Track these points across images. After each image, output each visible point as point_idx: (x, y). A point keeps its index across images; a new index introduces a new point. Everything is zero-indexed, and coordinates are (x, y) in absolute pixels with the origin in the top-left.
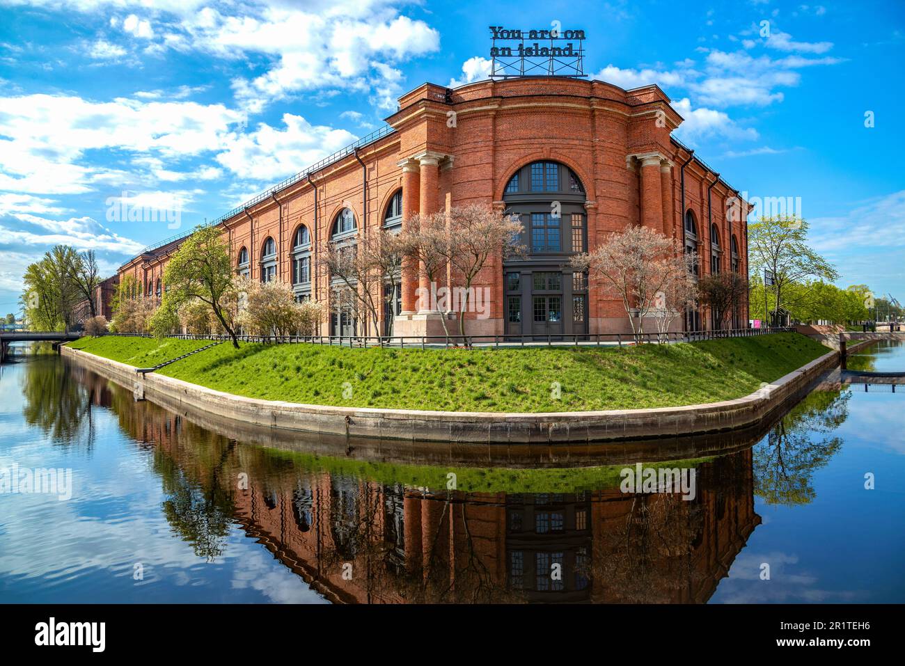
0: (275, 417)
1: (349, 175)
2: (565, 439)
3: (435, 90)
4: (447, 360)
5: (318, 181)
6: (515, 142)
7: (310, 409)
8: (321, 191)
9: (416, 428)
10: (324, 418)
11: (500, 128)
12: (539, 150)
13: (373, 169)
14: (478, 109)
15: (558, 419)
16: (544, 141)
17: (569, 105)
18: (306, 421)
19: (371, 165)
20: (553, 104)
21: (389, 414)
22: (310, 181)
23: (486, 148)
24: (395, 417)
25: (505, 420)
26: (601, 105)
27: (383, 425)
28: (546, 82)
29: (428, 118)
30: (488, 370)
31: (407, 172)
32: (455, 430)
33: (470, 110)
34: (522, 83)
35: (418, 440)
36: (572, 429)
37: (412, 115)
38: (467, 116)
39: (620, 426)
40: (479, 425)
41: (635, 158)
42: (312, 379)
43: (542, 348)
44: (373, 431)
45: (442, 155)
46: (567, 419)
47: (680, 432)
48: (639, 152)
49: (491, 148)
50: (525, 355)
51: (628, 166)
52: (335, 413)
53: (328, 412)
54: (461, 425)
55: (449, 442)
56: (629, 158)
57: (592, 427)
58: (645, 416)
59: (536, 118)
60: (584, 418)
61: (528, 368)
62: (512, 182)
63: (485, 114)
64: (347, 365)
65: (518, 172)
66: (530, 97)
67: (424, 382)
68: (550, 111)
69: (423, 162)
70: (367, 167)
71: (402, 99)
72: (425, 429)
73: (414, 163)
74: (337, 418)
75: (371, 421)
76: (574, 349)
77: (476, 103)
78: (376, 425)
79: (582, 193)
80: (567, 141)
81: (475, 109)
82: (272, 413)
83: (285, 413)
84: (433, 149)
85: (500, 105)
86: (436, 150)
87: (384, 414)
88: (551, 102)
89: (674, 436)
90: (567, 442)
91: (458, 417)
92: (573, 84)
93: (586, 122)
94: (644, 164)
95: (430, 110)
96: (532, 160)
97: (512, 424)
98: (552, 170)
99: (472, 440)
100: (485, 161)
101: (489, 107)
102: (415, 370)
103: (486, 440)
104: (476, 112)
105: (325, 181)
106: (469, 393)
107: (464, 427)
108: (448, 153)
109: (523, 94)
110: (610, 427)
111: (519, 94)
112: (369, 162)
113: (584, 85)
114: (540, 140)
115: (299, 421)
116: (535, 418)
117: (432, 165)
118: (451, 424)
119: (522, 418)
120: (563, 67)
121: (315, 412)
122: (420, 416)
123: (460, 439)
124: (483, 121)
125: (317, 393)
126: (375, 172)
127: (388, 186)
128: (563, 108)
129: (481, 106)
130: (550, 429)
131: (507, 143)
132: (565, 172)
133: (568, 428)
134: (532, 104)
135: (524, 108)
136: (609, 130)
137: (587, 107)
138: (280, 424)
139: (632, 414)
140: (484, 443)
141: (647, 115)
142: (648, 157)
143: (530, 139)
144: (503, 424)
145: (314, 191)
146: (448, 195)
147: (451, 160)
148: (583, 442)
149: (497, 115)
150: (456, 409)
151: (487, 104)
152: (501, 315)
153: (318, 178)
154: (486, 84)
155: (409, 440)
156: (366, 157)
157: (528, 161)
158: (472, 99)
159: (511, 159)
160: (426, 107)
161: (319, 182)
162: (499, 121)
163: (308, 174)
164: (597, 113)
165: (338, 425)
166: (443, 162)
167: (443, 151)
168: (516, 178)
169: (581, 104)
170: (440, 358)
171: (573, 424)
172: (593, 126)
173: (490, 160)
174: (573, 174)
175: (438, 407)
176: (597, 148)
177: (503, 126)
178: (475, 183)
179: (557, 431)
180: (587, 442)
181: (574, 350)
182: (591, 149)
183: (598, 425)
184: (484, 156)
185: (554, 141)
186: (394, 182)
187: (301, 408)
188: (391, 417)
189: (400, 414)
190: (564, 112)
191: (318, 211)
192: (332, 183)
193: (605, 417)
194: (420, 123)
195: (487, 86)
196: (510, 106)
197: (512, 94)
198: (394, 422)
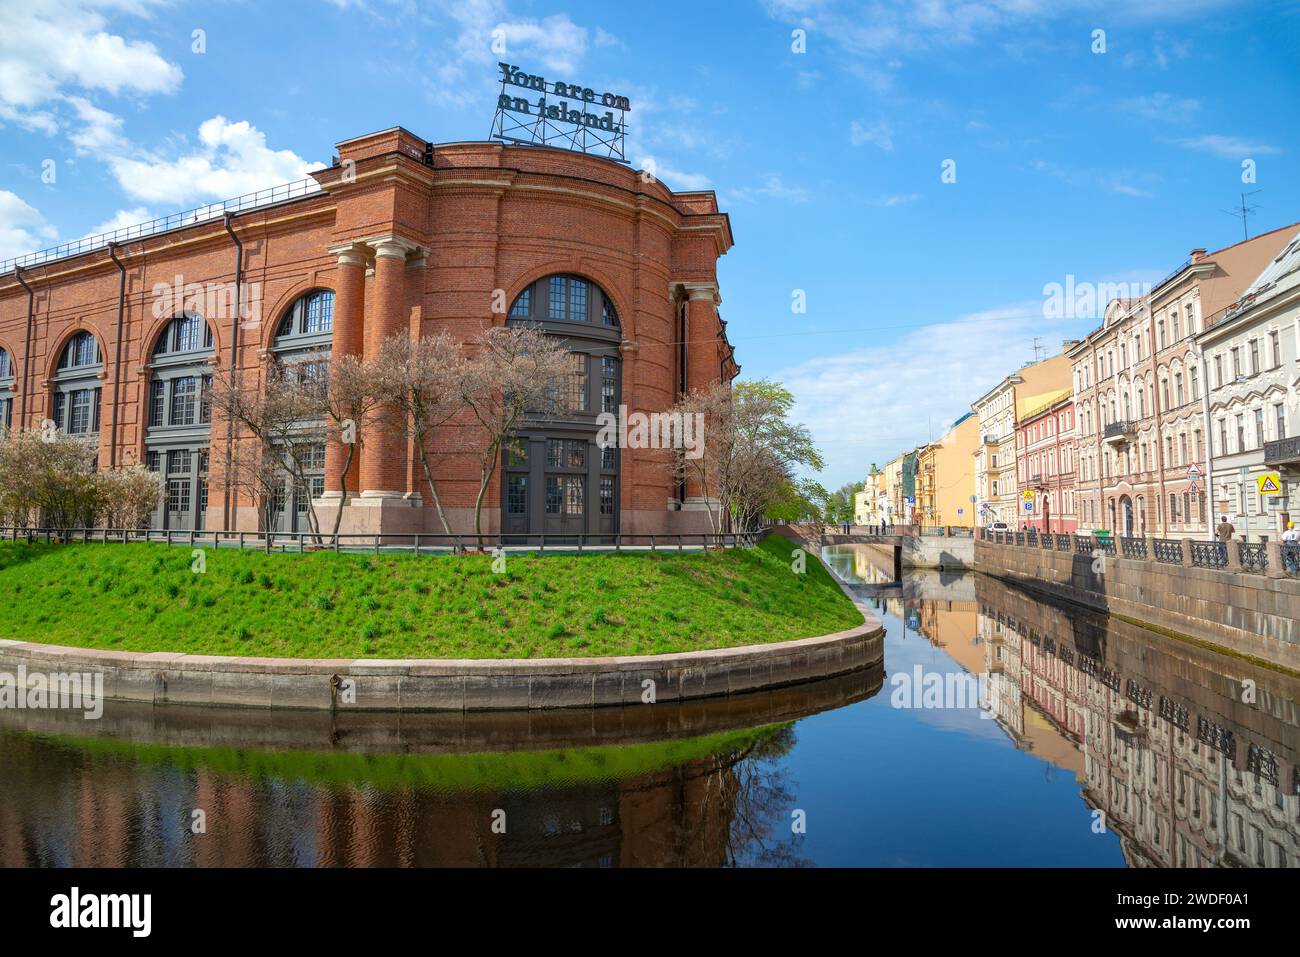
0: (164, 683)
1: (198, 258)
2: (700, 693)
3: (408, 141)
4: (470, 574)
5: (130, 259)
6: (531, 241)
7: (252, 666)
8: (132, 277)
9: (470, 689)
10: (283, 681)
11: (508, 216)
12: (566, 258)
13: (257, 251)
14: (479, 182)
15: (692, 662)
16: (573, 245)
17: (609, 199)
18: (243, 688)
19: (253, 245)
20: (590, 194)
21: (420, 668)
22: (113, 256)
23: (486, 244)
24: (430, 673)
25: (617, 668)
26: (651, 207)
27: (407, 687)
28: (580, 161)
29: (396, 184)
30: (547, 589)
31: (347, 264)
32: (539, 689)
33: (465, 181)
34: (544, 155)
35: (472, 711)
36: (710, 677)
37: (369, 174)
38: (457, 190)
39: (766, 668)
40: (577, 678)
41: (680, 288)
42: (216, 610)
43: (609, 554)
44: (387, 698)
45: (414, 246)
46: (704, 661)
47: (830, 672)
48: (687, 279)
49: (494, 245)
50: (589, 565)
51: (671, 297)
52: (307, 671)
53: (292, 668)
54: (547, 680)
55: (528, 709)
56: (673, 285)
57: (737, 672)
58: (793, 651)
59: (564, 211)
60: (725, 660)
61: (604, 585)
62: (520, 301)
63: (488, 192)
64: (282, 583)
65: (531, 286)
66: (560, 179)
67: (450, 611)
68: (584, 203)
69: (380, 252)
70: (245, 247)
71: (345, 146)
72: (487, 690)
73: (365, 254)
74: (310, 680)
75: (383, 683)
76: (652, 556)
77: (477, 173)
78: (393, 689)
79: (616, 328)
80: (605, 251)
81: (474, 182)
82: (158, 676)
83: (190, 674)
84: (401, 233)
85: (512, 182)
86: (406, 236)
87: (409, 669)
88: (587, 190)
89: (824, 678)
90: (704, 697)
91: (543, 668)
92: (614, 170)
93: (627, 226)
94: (693, 298)
95: (404, 170)
96: (554, 271)
97: (628, 674)
98: (579, 291)
99: (566, 703)
100: (482, 263)
101: (496, 183)
102: (423, 591)
103: (587, 702)
104: (473, 186)
105: (145, 261)
106: (535, 626)
107: (553, 683)
108: (422, 242)
109: (546, 171)
110: (757, 670)
111: (540, 171)
112: (248, 240)
113: (626, 175)
114: (567, 244)
115: (225, 689)
116: (661, 663)
117: (399, 259)
118: (530, 680)
119: (642, 664)
120: (598, 144)
121: (263, 670)
122: (476, 669)
123: (546, 703)
124: (483, 201)
125: (246, 636)
126: (262, 256)
127: (288, 283)
128: (602, 201)
129: (484, 178)
130: (682, 678)
131: (519, 241)
132: (597, 297)
133: (704, 675)
134: (560, 189)
135: (548, 193)
136: (654, 243)
137: (631, 206)
138: (173, 697)
139: (779, 651)
140: (585, 707)
141: (701, 231)
142: (699, 288)
143: (553, 239)
144: (614, 675)
145: (119, 276)
146: (416, 312)
147: (426, 254)
148: (722, 695)
149: (506, 196)
150: (531, 654)
151: (495, 177)
152: (497, 503)
153: (132, 254)
154: (491, 146)
155: (456, 711)
156: (244, 231)
157: (549, 272)
158: (465, 165)
159: (522, 264)
160: (397, 164)
161: (131, 262)
162: (504, 206)
163: (111, 244)
164: (643, 217)
165: (314, 692)
166: (412, 256)
167: (416, 239)
168: (527, 294)
169: (625, 200)
170: (458, 571)
171: (711, 669)
172: (636, 235)
173: (492, 263)
174: (607, 302)
175: (496, 652)
176: (641, 266)
177: (514, 214)
178: (465, 295)
179: (693, 681)
180: (728, 694)
181: (652, 558)
182: (630, 265)
183: (741, 668)
184: (482, 255)
185: (587, 247)
186: (302, 278)
187: (230, 665)
188: (423, 673)
189: (439, 668)
190: (602, 208)
191: (125, 311)
192: (160, 265)
193: (749, 656)
194: (382, 189)
195: (492, 151)
196: (528, 186)
197: (530, 170)
198: (428, 682)
